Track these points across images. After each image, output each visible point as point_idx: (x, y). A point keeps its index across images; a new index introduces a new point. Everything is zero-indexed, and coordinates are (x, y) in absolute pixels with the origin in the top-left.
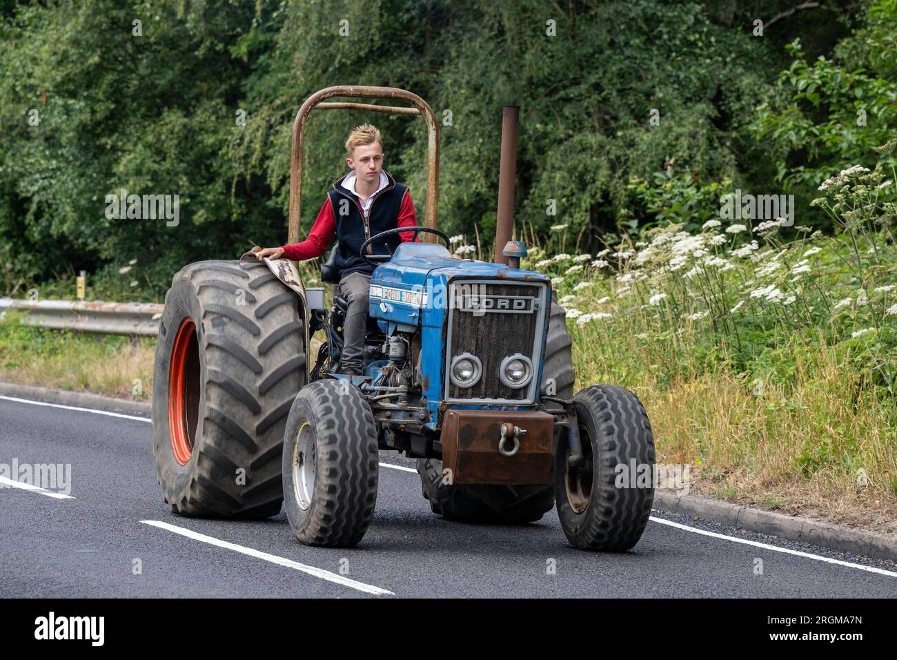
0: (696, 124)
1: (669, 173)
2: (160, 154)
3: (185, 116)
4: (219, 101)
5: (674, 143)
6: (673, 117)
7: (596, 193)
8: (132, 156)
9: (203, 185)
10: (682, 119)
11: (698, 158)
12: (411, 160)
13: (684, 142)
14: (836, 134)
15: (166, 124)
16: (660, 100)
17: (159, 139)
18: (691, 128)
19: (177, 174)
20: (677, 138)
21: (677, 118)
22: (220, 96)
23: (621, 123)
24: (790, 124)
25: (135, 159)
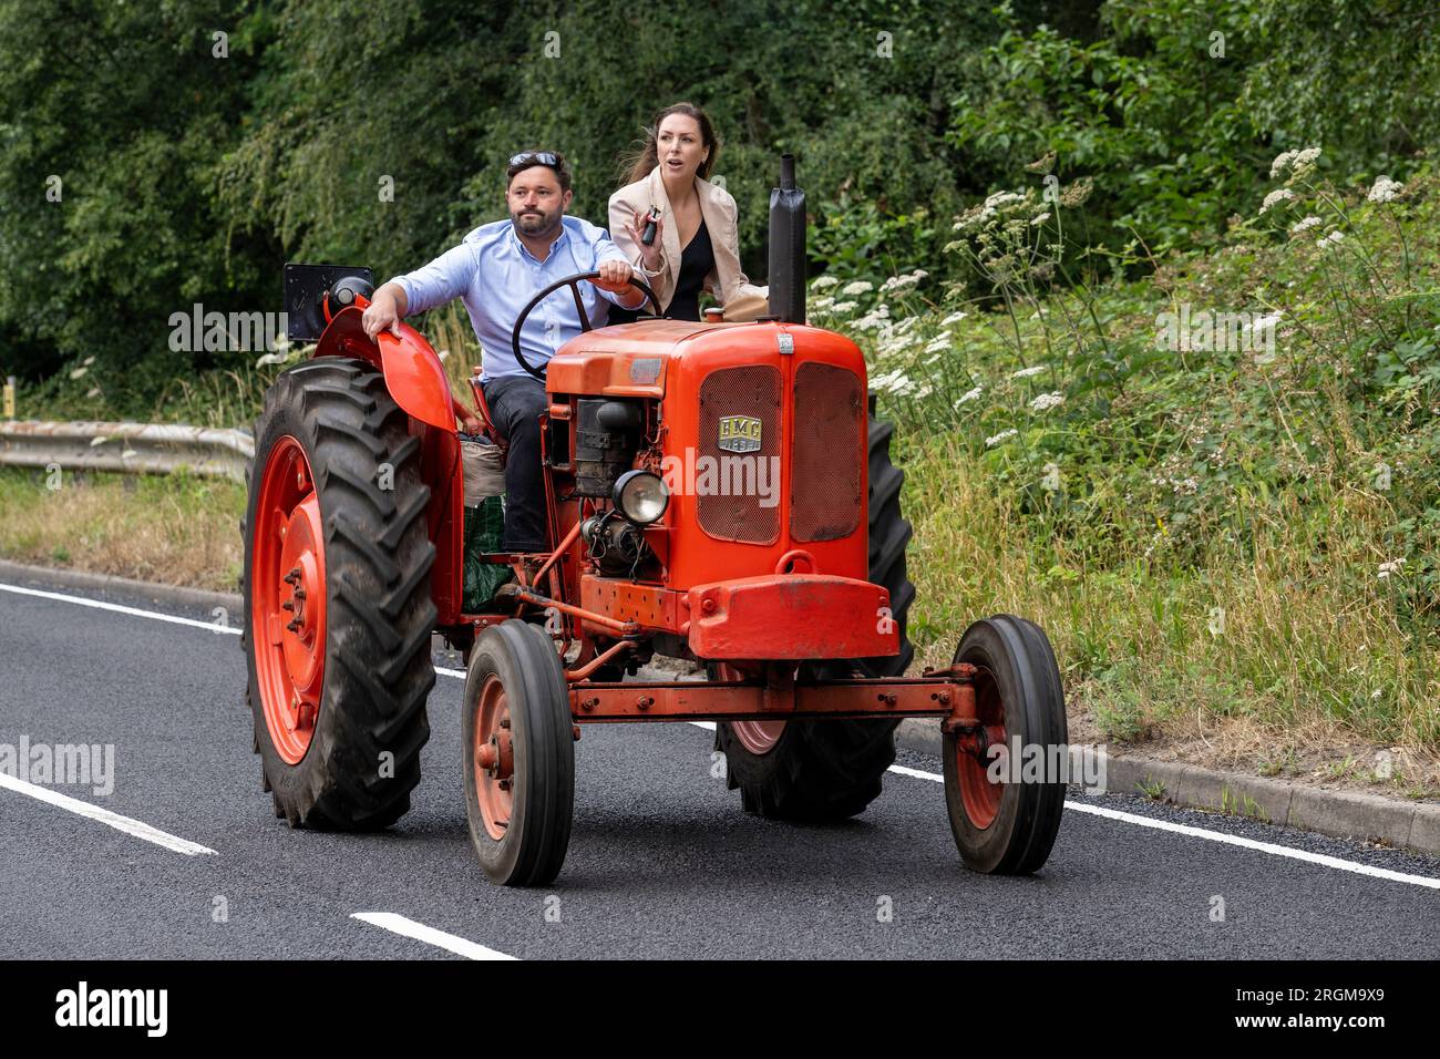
0: (892, 126)
1: (844, 201)
2: (135, 197)
3: (169, 141)
4: (216, 116)
5: (860, 155)
6: (860, 117)
7: (749, 233)
8: (92, 203)
9: (198, 240)
10: (871, 118)
11: (897, 176)
12: (479, 194)
13: (875, 153)
14: (1066, 140)
15: (143, 153)
16: (841, 93)
17: (132, 177)
18: (885, 132)
19: (159, 226)
20: (864, 148)
21: (865, 118)
22: (218, 108)
23: (786, 128)
24: (1002, 125)
25: (98, 206)
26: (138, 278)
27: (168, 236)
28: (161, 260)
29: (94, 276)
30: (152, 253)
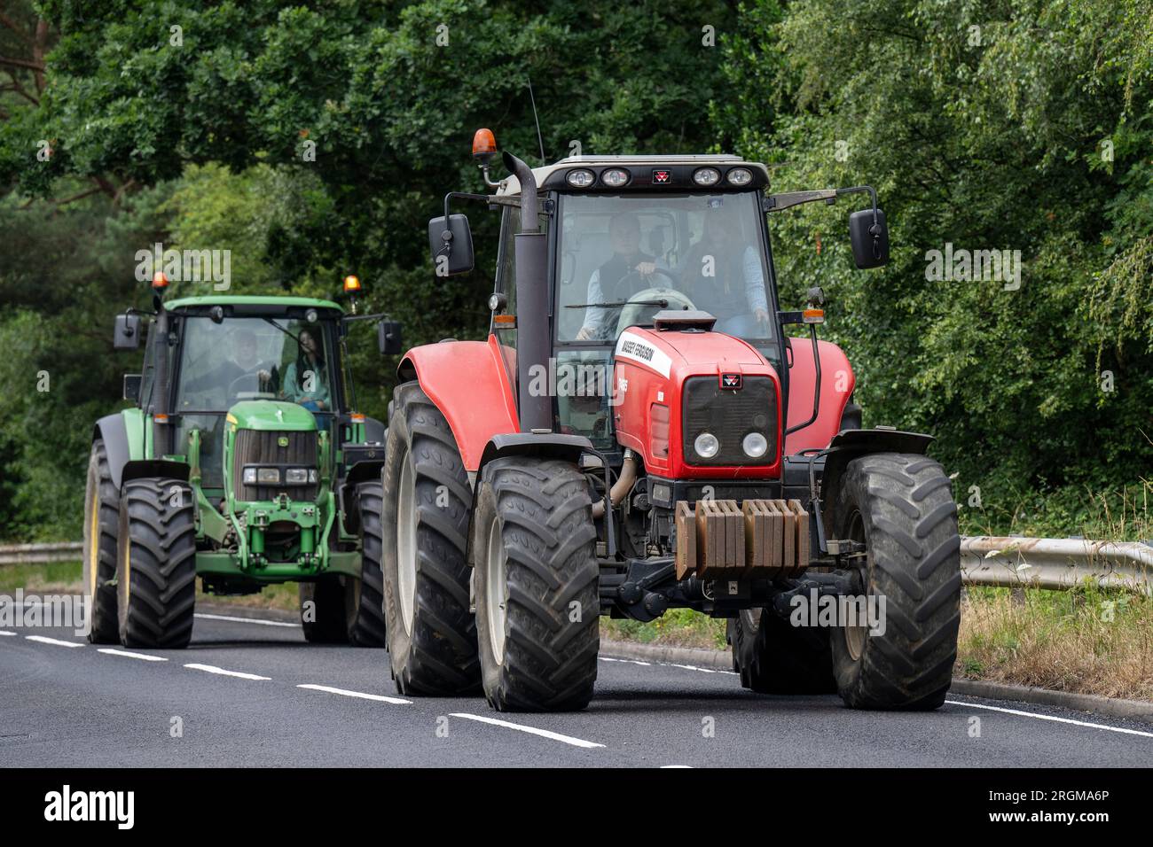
2: (988, 316)
3: (1024, 259)
4: (1071, 234)
8: (947, 321)
9: (1052, 358)
17: (984, 296)
19: (1013, 345)
22: (1073, 227)
25: (951, 325)
26: (993, 396)
27: (1023, 354)
28: (1016, 378)
29: (949, 394)
30: (1005, 371)
